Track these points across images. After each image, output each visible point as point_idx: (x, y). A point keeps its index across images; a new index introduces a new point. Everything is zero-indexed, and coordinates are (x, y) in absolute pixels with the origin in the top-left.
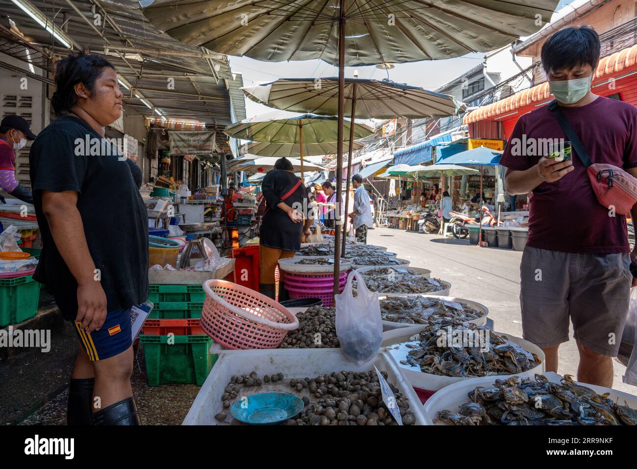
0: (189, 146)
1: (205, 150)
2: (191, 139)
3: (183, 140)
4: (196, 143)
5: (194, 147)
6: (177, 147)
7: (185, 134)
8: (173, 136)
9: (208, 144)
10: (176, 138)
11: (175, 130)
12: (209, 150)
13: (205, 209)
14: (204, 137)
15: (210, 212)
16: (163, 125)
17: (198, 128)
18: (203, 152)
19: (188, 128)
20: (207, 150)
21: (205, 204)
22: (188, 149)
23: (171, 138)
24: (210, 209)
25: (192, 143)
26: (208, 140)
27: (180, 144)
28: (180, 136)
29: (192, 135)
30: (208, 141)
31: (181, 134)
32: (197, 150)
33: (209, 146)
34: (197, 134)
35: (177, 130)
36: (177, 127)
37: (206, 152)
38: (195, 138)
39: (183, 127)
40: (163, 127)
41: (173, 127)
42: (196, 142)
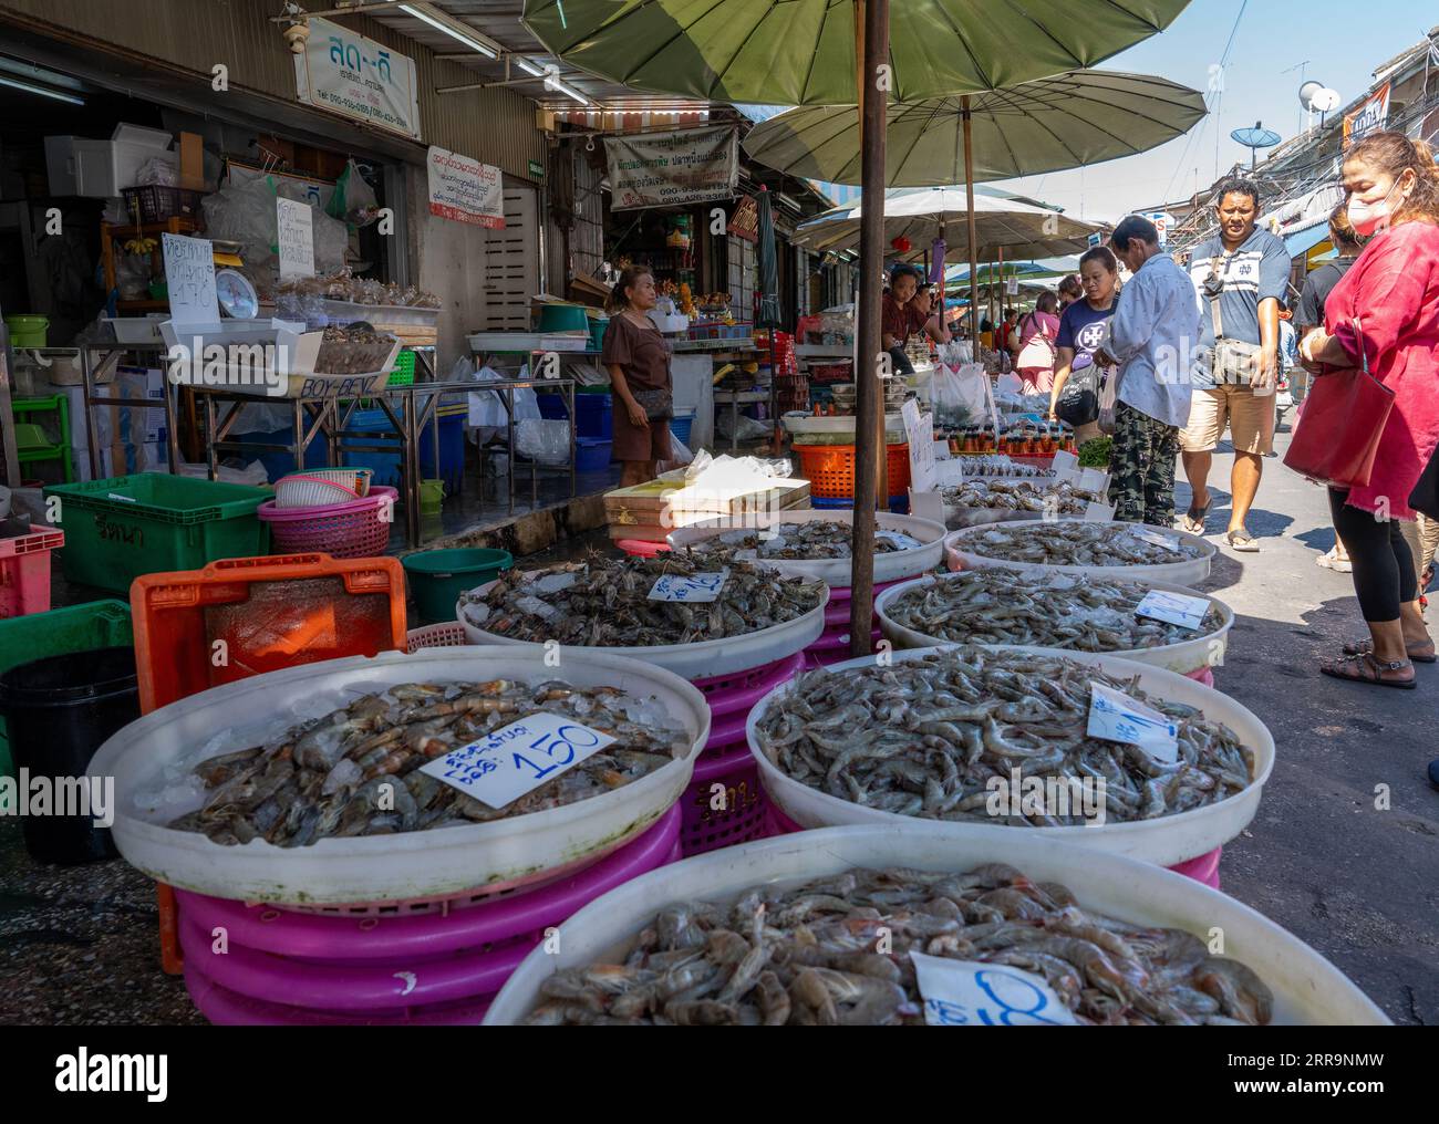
0: (664, 178)
1: (707, 187)
2: (669, 156)
3: (645, 163)
4: (683, 169)
5: (677, 179)
6: (630, 184)
7: (650, 143)
8: (618, 154)
9: (715, 167)
10: (627, 157)
11: (625, 135)
12: (720, 185)
13: (717, 366)
14: (705, 148)
15: (729, 376)
16: (590, 124)
17: (689, 122)
18: (703, 192)
19: (660, 126)
20: (714, 185)
21: (714, 352)
22: (658, 188)
23: (612, 158)
24: (729, 368)
25: (671, 169)
26: (717, 155)
27: (639, 174)
28: (637, 149)
29: (668, 145)
30: (716, 158)
31: (639, 143)
32: (685, 190)
33: (720, 173)
34: (684, 141)
35: (631, 134)
36: (631, 125)
37: (711, 192)
38: (681, 153)
39: (646, 122)
40: (593, 130)
41: (619, 125)
42: (684, 165)
